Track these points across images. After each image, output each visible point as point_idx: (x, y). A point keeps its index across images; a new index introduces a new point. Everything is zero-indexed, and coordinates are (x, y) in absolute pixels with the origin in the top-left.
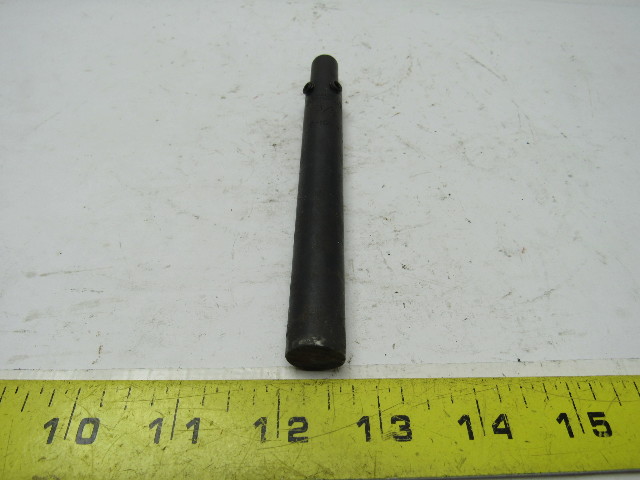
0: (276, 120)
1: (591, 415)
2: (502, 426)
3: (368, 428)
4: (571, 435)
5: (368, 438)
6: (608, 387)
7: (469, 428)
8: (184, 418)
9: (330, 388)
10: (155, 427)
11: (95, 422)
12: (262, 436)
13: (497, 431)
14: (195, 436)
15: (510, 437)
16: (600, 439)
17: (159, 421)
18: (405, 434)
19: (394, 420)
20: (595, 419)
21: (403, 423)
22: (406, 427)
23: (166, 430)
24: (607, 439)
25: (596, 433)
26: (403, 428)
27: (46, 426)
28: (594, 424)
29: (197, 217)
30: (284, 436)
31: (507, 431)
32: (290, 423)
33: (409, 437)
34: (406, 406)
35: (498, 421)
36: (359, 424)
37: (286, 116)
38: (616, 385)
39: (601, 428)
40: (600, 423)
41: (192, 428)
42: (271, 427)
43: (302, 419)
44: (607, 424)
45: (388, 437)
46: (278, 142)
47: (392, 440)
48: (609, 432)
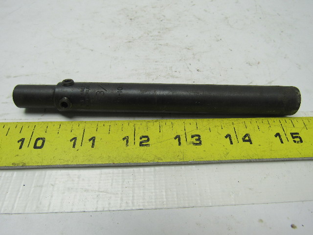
0: (132, 8)
1: (292, 134)
2: (247, 138)
3: (179, 140)
4: (282, 142)
5: (180, 144)
6: (301, 122)
7: (230, 139)
8: (88, 136)
9: (161, 123)
10: (73, 141)
11: (44, 140)
12: (127, 144)
13: (244, 140)
14: (93, 144)
15: (251, 143)
16: (296, 144)
17: (75, 138)
18: (198, 142)
19: (193, 137)
20: (294, 136)
21: (197, 138)
22: (199, 139)
23: (78, 142)
24: (300, 144)
25: (295, 141)
26: (197, 140)
27: (18, 142)
28: (293, 138)
29: (92, 50)
30: (138, 143)
31: (250, 141)
32: (141, 138)
33: (200, 143)
34: (198, 131)
35: (245, 136)
36: (175, 138)
37: (137, 6)
38: (304, 121)
39: (297, 140)
40: (297, 137)
41: (92, 141)
42: (131, 140)
43: (147, 137)
44: (300, 138)
45: (190, 144)
46: (133, 18)
47: (192, 145)
48: (301, 141)
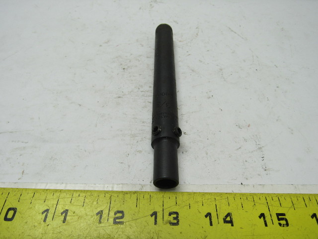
0: (126, 57)
1: (278, 215)
2: (228, 219)
3: (156, 218)
4: (266, 225)
5: (156, 223)
6: (289, 199)
7: (210, 219)
8: (60, 209)
9: (138, 196)
10: (45, 214)
11: (15, 210)
12: (100, 220)
13: (225, 221)
14: (65, 219)
15: (232, 225)
16: (282, 228)
17: (47, 211)
18: (175, 221)
19: (170, 214)
20: (280, 217)
21: (175, 216)
22: (176, 218)
23: (50, 215)
24: (286, 228)
25: (280, 224)
26: (174, 218)
28: (279, 219)
29: (80, 105)
30: (111, 220)
31: (231, 222)
32: (115, 214)
33: (177, 224)
34: (177, 207)
35: (227, 216)
36: (152, 215)
37: (131, 54)
38: (293, 198)
39: (283, 222)
40: (282, 219)
41: (64, 215)
42: (105, 216)
43: (122, 212)
44: (286, 220)
45: (166, 223)
46: (126, 67)
47: (168, 225)
48: (287, 225)
